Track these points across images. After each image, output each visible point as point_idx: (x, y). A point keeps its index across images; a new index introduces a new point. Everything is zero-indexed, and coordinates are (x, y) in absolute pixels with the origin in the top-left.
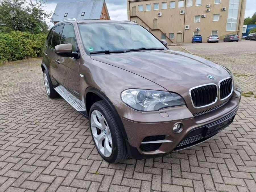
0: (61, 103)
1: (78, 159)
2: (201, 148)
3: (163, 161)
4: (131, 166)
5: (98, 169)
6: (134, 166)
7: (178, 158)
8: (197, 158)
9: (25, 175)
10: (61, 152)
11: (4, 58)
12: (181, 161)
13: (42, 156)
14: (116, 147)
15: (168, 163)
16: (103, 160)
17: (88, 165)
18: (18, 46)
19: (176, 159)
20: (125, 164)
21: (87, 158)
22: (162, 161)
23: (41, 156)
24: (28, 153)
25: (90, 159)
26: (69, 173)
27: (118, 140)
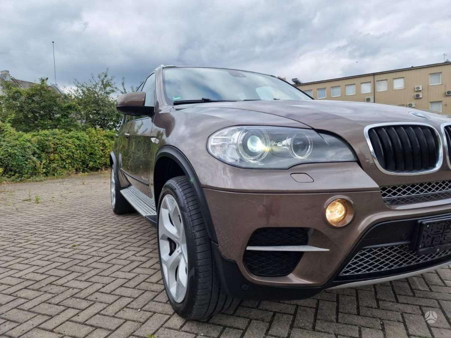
0: (130, 221)
1: (123, 308)
2: (418, 309)
3: (316, 328)
4: (235, 331)
5: (158, 330)
6: (242, 331)
7: (356, 325)
8: (407, 330)
9: (7, 326)
10: (95, 292)
11: (70, 167)
12: (363, 332)
13: (55, 296)
14: (194, 268)
15: (329, 333)
16: (173, 314)
17: (139, 320)
18: (95, 150)
19: (350, 326)
20: (222, 326)
21: (140, 307)
22: (314, 329)
23: (53, 297)
24: (34, 290)
25: (147, 310)
26: (92, 331)
27: (199, 249)
